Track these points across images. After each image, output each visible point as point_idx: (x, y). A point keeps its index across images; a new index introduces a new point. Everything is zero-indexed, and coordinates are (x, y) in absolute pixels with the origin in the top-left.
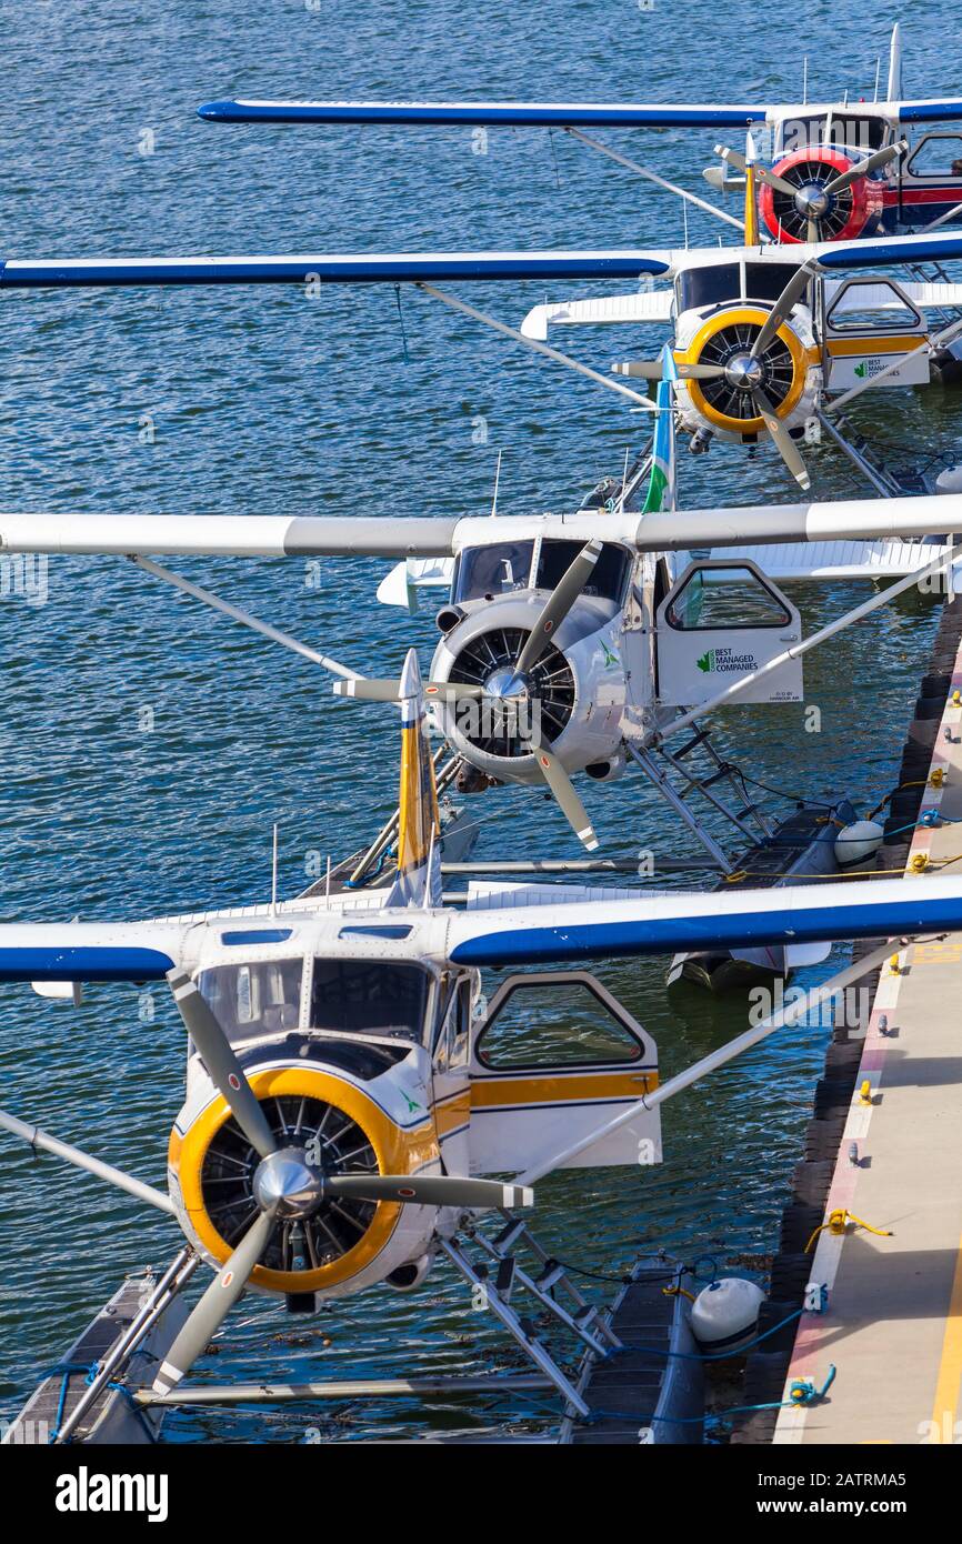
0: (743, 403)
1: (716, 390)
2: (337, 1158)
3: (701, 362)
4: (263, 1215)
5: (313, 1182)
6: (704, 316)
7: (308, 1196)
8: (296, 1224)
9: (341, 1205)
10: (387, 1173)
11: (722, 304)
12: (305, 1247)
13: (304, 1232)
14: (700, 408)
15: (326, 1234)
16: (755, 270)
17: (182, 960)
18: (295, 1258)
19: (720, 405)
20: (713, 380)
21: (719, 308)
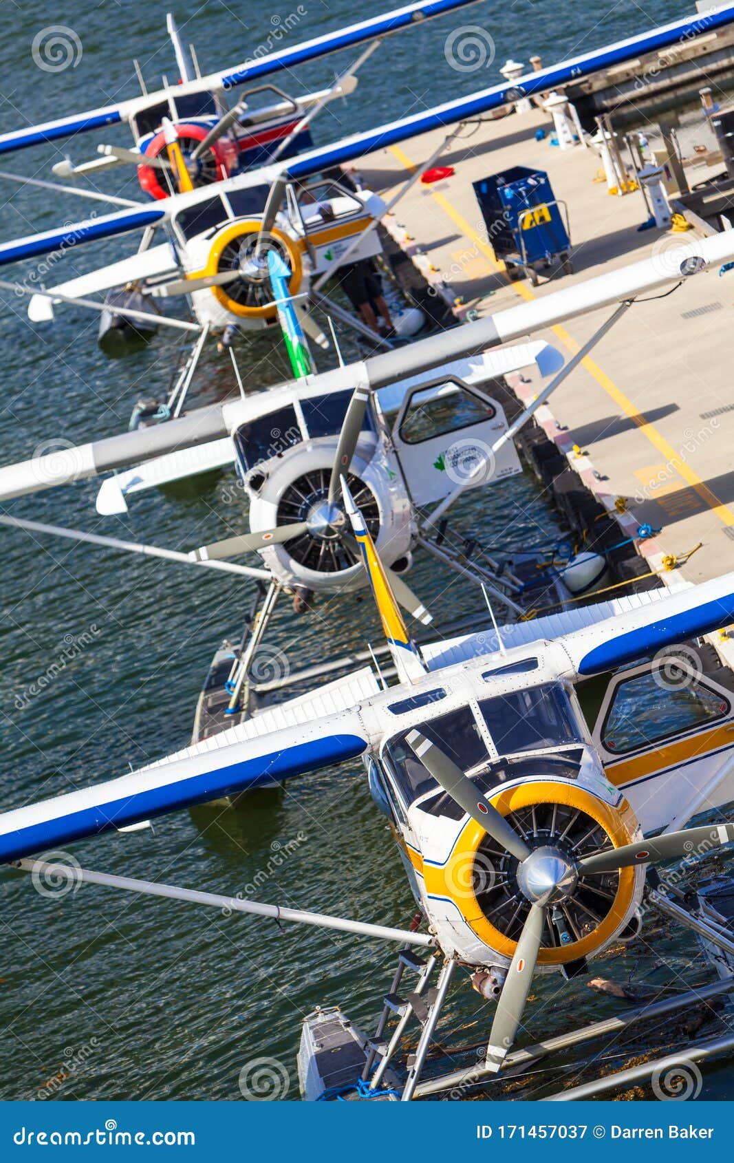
0: (259, 295)
1: (236, 290)
2: (572, 846)
3: (219, 271)
4: (535, 907)
5: (569, 868)
6: (209, 238)
7: (569, 881)
8: (555, 908)
9: (585, 882)
10: (620, 845)
11: (219, 226)
12: (567, 923)
13: (563, 912)
14: (225, 306)
15: (580, 908)
16: (233, 196)
17: (368, 736)
18: (561, 935)
19: (242, 300)
20: (230, 284)
21: (217, 230)
